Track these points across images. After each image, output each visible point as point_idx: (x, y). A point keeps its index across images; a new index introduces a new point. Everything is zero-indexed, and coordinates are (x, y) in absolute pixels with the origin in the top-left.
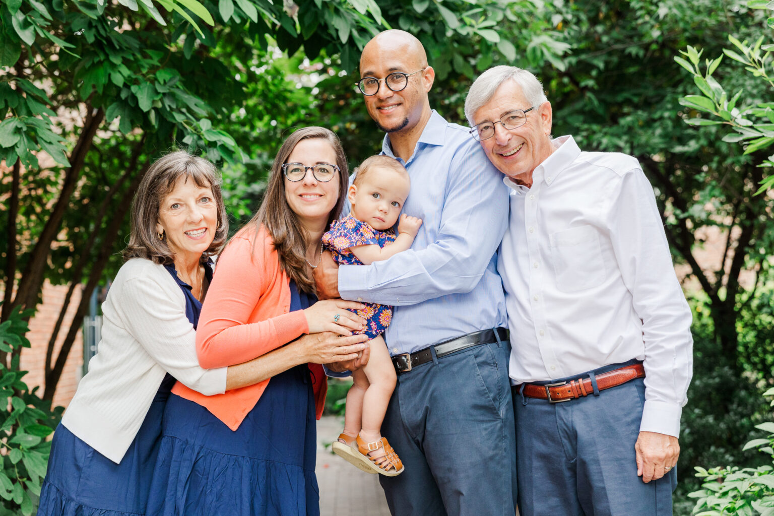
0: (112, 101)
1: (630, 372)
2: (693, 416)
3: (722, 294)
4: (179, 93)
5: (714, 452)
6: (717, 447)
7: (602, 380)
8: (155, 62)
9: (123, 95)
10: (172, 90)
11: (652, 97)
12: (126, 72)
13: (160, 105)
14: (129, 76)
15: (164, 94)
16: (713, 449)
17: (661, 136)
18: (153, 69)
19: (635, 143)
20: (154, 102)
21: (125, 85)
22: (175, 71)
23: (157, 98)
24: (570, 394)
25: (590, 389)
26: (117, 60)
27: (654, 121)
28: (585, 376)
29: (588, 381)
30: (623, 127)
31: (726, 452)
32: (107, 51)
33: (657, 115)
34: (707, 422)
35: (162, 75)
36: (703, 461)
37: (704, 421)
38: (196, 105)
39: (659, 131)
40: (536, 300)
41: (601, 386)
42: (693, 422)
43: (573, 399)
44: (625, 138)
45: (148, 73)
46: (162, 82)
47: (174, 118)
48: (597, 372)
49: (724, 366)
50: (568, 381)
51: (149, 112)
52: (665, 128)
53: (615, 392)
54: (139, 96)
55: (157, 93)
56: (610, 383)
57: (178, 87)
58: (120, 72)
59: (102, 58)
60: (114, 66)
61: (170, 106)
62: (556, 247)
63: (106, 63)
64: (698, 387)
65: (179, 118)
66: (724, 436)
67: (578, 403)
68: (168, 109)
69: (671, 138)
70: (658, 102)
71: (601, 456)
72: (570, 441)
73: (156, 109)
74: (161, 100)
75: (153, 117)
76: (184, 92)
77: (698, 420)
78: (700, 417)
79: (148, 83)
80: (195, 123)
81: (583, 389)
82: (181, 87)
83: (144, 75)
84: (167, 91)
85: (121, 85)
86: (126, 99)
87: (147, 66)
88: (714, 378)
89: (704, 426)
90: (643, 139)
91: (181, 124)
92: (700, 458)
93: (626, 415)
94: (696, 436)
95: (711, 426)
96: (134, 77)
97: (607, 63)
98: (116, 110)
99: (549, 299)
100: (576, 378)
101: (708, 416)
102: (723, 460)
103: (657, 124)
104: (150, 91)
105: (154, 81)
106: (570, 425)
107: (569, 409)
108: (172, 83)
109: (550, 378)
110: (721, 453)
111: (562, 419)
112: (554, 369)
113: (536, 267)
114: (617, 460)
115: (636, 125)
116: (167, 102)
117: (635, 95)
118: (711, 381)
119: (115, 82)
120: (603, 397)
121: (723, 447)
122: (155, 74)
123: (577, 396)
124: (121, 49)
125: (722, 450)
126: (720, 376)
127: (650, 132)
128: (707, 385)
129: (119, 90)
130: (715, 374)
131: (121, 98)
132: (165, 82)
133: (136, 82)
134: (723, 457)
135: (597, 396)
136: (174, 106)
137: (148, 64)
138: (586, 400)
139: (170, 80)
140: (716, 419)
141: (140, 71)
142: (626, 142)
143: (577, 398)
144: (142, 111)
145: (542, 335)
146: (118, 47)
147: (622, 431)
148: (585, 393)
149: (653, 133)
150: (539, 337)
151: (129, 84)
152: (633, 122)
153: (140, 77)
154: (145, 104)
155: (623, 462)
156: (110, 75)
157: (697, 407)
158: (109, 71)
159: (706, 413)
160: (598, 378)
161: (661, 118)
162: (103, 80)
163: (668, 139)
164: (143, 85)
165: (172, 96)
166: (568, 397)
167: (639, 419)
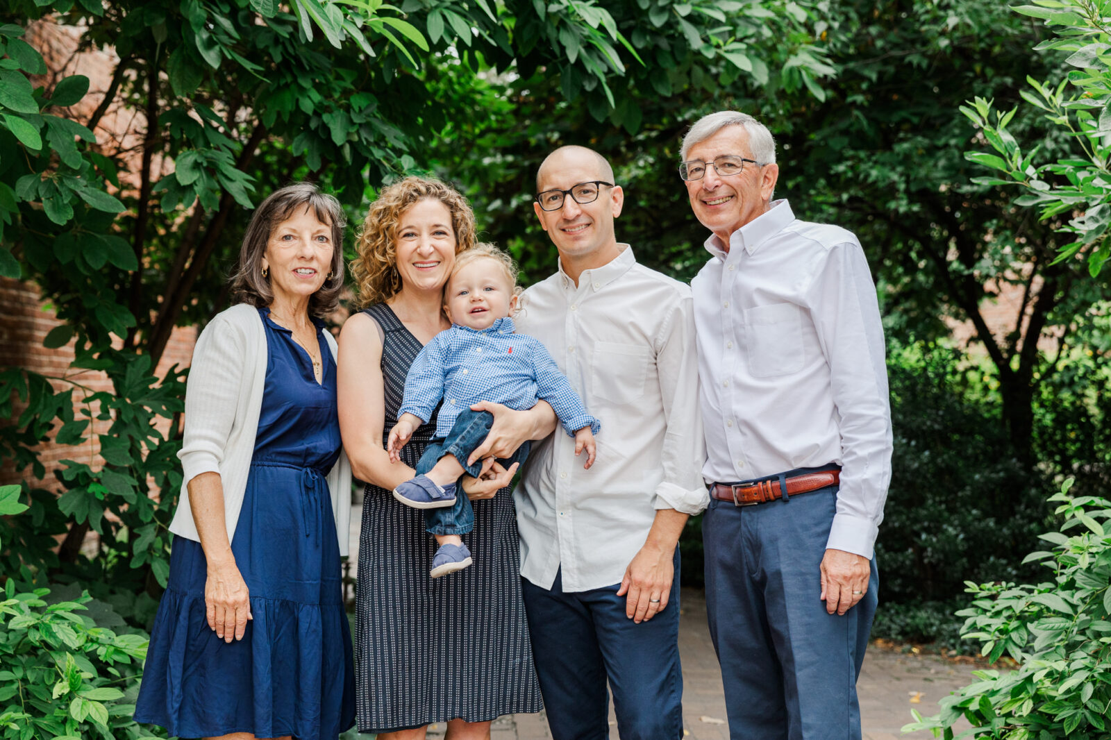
0: (299, 132)
1: (827, 478)
2: (970, 518)
3: (1015, 364)
4: (376, 123)
5: (994, 564)
6: (998, 557)
7: (792, 484)
8: (348, 84)
9: (313, 125)
10: (369, 119)
11: (935, 118)
12: (317, 97)
13: (356, 138)
14: (320, 103)
15: (360, 125)
16: (992, 559)
17: (945, 168)
18: (346, 93)
19: (912, 177)
20: (348, 134)
21: (315, 112)
22: (372, 96)
23: (353, 130)
24: (756, 497)
25: (778, 493)
26: (306, 83)
27: (938, 148)
28: (774, 478)
29: (776, 484)
30: (898, 154)
31: (1008, 565)
32: (295, 72)
33: (941, 142)
34: (987, 525)
35: (358, 101)
36: (979, 573)
37: (983, 524)
38: (395, 137)
39: (942, 163)
40: (725, 386)
41: (791, 491)
42: (969, 525)
43: (760, 503)
44: (900, 169)
45: (340, 98)
46: (357, 110)
47: (372, 154)
48: (789, 475)
49: (1012, 457)
50: (756, 482)
51: (342, 146)
52: (950, 160)
53: (807, 498)
54: (332, 126)
55: (352, 123)
56: (802, 487)
57: (375, 117)
58: (309, 97)
59: (289, 79)
60: (302, 90)
61: (366, 139)
62: (751, 325)
63: (293, 87)
64: (978, 481)
65: (378, 154)
66: (1007, 544)
67: (766, 508)
68: (365, 143)
69: (958, 171)
70: (943, 125)
71: (785, 568)
72: (754, 553)
73: (350, 142)
74: (358, 132)
75: (347, 151)
76: (383, 122)
77: (976, 523)
78: (979, 519)
79: (342, 111)
80: (395, 160)
81: (771, 492)
82: (378, 115)
83: (336, 102)
84: (363, 121)
85: (310, 113)
86: (317, 129)
87: (339, 89)
88: (998, 472)
89: (983, 531)
90: (922, 172)
91: (379, 161)
92: (976, 571)
93: (816, 525)
94: (971, 543)
95: (992, 531)
96: (326, 103)
97: (881, 75)
98: (304, 142)
99: (740, 386)
100: (764, 480)
101: (988, 520)
102: (1005, 574)
103: (940, 153)
104: (344, 120)
105: (348, 108)
106: (754, 534)
107: (755, 514)
108: (369, 111)
109: (737, 477)
110: (1002, 565)
111: (746, 526)
112: (742, 466)
113: (729, 348)
114: (802, 574)
115: (914, 153)
116: (364, 135)
117: (915, 114)
118: (993, 475)
119: (303, 109)
120: (794, 503)
121: (1004, 558)
122: (348, 99)
123: (764, 500)
124: (311, 70)
125: (1004, 562)
126: (1006, 470)
127: (931, 163)
128: (988, 481)
129: (307, 118)
130: (999, 467)
131: (309, 128)
132: (360, 111)
133: (328, 109)
134: (1005, 570)
135: (786, 501)
136: (372, 140)
137: (339, 86)
138: (774, 506)
139: (368, 107)
140: (997, 523)
141: (331, 96)
142: (901, 175)
143: (764, 503)
144: (334, 144)
145: (730, 426)
146: (308, 68)
147: (811, 542)
148: (772, 497)
149: (935, 165)
150: (726, 428)
151: (319, 111)
152: (910, 150)
153: (332, 104)
154: (338, 137)
155: (808, 577)
156: (297, 100)
157: (975, 507)
158: (297, 95)
159: (986, 515)
160: (789, 481)
161: (946, 146)
162: (290, 107)
163: (953, 172)
164: (336, 113)
165: (367, 126)
166: (754, 501)
167: (828, 532)
